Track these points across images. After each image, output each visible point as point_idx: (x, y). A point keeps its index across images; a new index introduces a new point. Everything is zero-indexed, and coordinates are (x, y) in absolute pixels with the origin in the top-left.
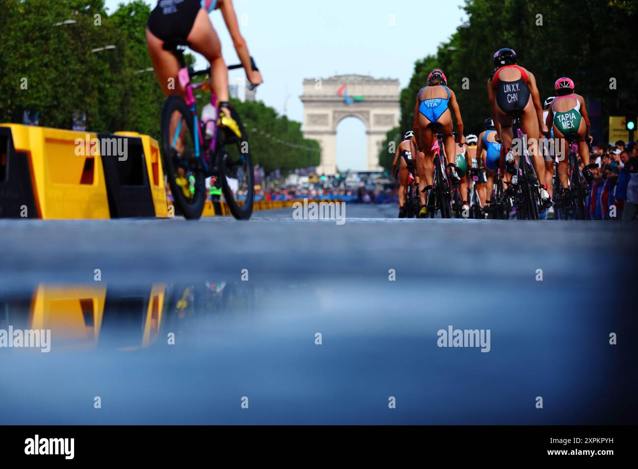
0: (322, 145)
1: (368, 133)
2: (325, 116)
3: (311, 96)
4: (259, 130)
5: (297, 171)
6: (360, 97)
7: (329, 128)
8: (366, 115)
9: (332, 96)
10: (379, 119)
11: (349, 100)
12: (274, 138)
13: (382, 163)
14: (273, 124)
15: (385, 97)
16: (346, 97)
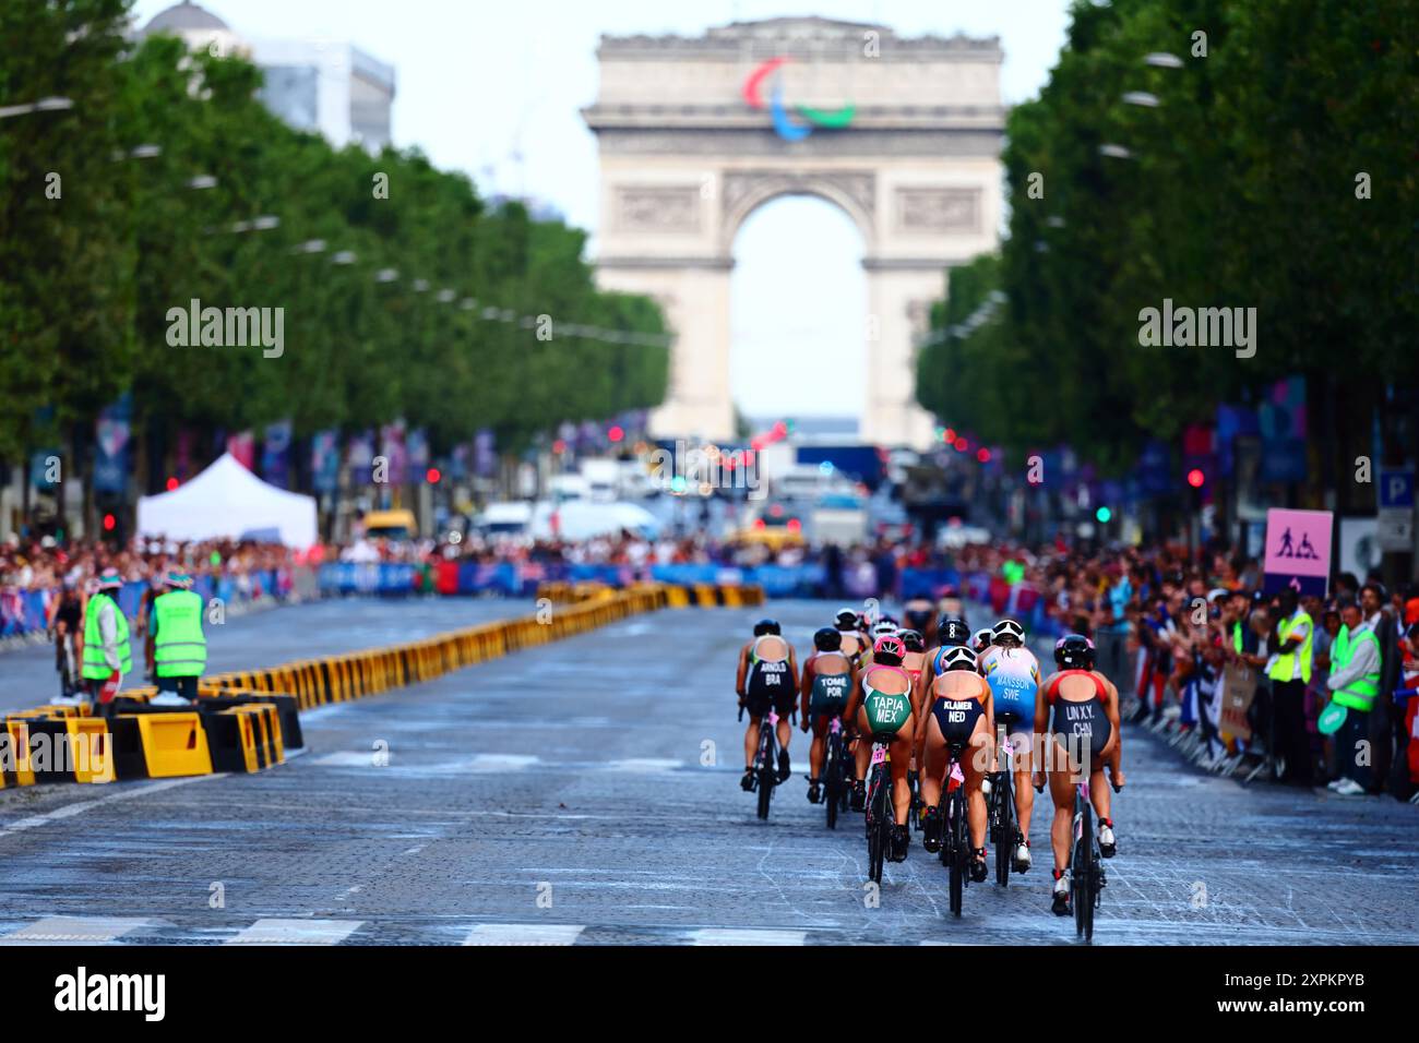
0: (675, 316)
1: (872, 265)
2: (686, 195)
3: (627, 109)
4: (407, 275)
5: (568, 432)
6: (839, 111)
7: (704, 245)
8: (860, 188)
9: (720, 110)
10: (918, 208)
11: (788, 126)
12: (469, 305)
13: (927, 396)
14: (466, 244)
15: (940, 111)
16: (776, 110)
